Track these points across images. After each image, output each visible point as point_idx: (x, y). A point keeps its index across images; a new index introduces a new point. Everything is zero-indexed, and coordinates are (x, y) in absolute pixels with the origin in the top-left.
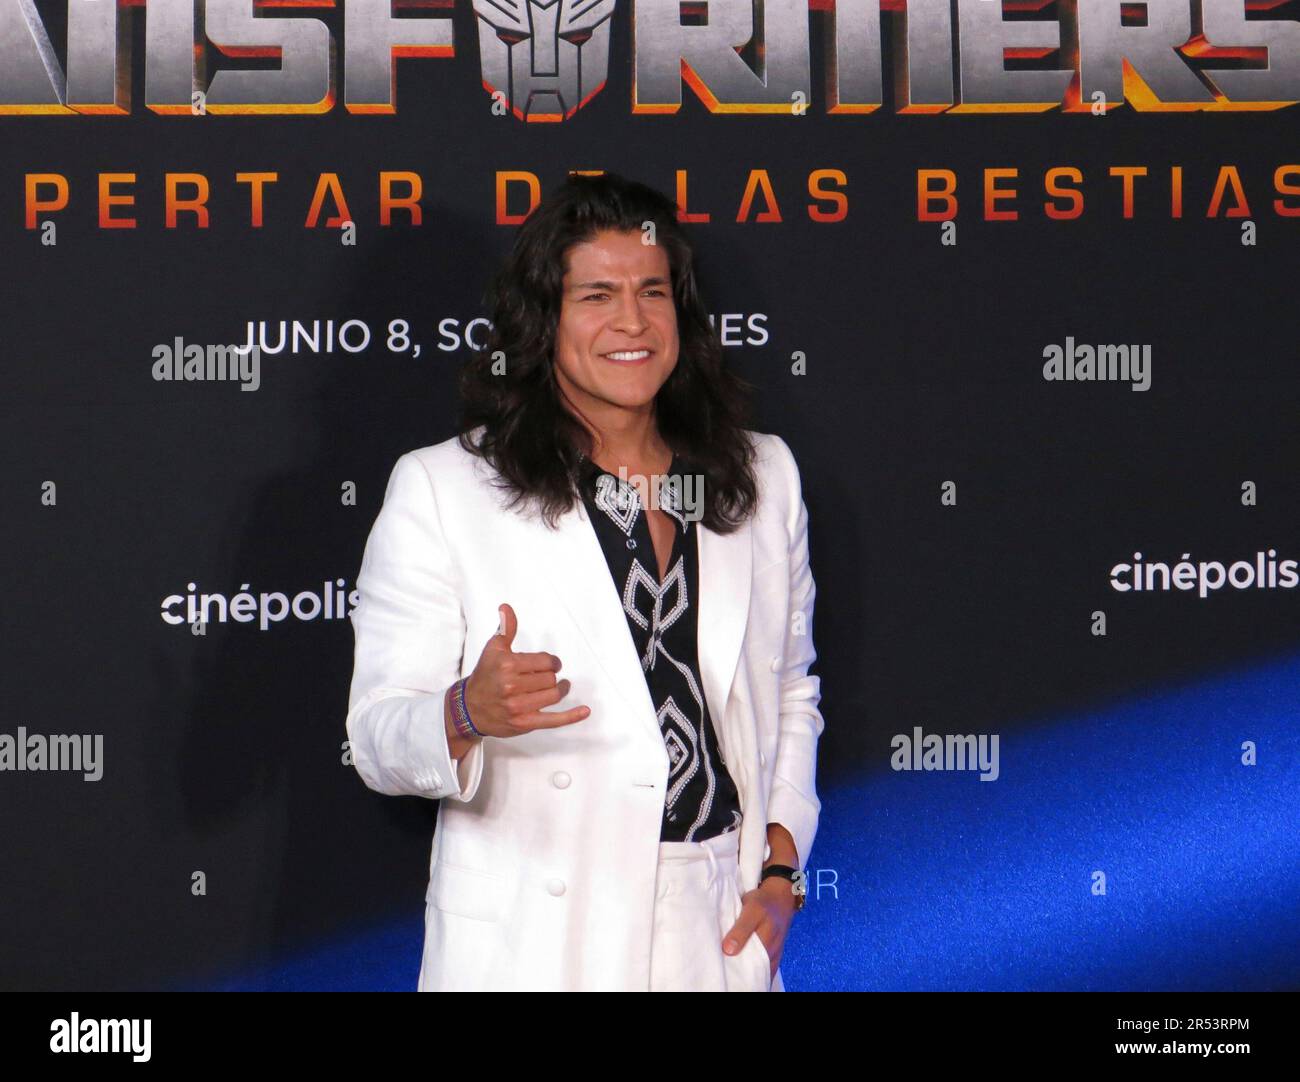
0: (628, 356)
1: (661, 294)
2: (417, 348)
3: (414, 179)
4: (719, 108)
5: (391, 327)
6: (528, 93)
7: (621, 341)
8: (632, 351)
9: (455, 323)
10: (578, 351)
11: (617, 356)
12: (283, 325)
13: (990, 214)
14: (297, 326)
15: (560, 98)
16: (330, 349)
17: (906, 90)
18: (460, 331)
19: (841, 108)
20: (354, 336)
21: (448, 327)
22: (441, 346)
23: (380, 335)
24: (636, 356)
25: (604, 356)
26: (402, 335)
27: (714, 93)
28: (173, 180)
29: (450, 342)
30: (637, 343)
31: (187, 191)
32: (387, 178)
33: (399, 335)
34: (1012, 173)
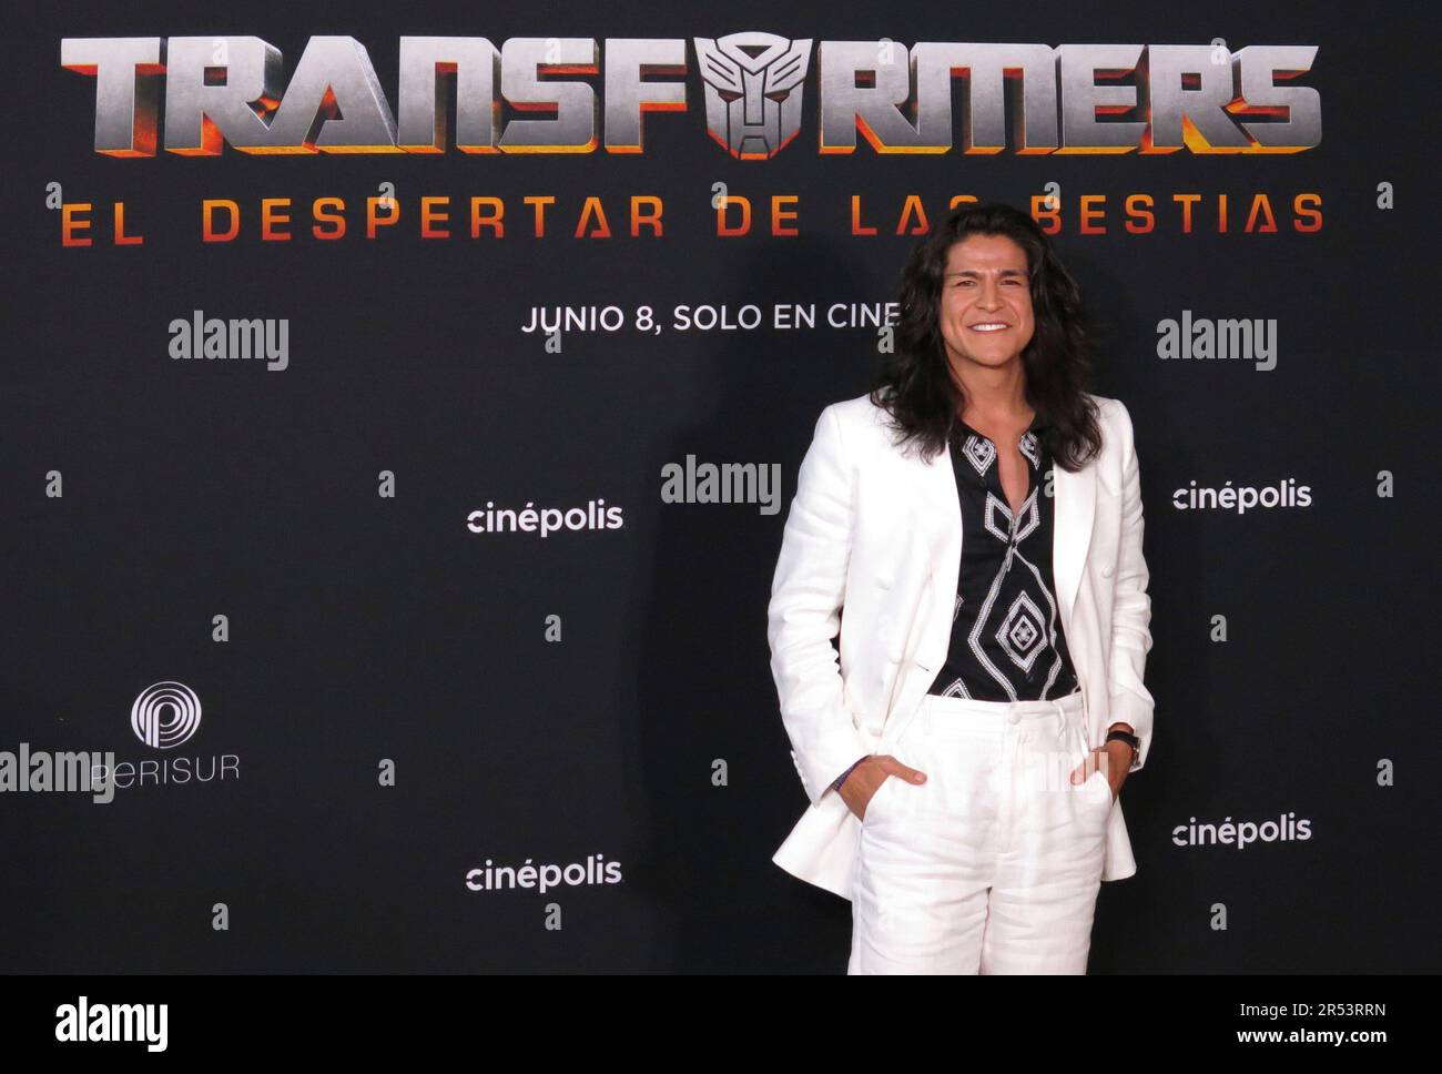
0: (988, 328)
1: (1016, 283)
2: (659, 328)
3: (656, 201)
4: (884, 150)
5: (639, 311)
6: (741, 137)
7: (984, 317)
8: (991, 324)
9: (687, 309)
10: (953, 324)
11: (981, 328)
12: (558, 310)
13: (1085, 229)
14: (569, 311)
15: (766, 142)
16: (593, 328)
17: (1022, 135)
18: (690, 315)
19: (974, 150)
20: (612, 318)
21: (682, 312)
22: (676, 326)
23: (631, 318)
24: (994, 327)
25: (971, 327)
26: (648, 318)
27: (880, 138)
28: (476, 202)
29: (683, 323)
30: (994, 317)
31: (487, 211)
32: (636, 201)
33: (645, 318)
34: (1102, 198)
